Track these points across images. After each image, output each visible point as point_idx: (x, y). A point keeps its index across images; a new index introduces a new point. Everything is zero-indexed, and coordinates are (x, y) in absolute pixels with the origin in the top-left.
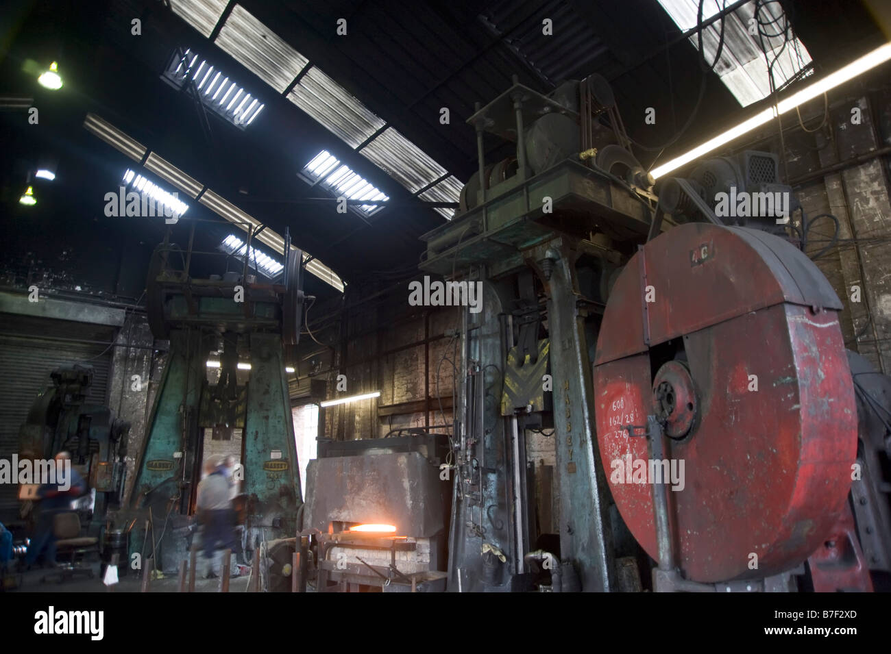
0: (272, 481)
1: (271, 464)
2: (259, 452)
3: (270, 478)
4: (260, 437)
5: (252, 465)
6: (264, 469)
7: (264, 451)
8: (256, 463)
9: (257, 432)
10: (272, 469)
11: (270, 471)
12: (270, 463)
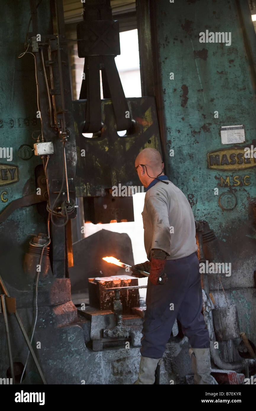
0: (230, 191)
1: (224, 156)
2: (194, 132)
3: (226, 186)
4: (193, 98)
5: (183, 160)
6: (208, 168)
7: (205, 128)
8: (191, 156)
9: (185, 89)
10: (226, 167)
11: (224, 170)
12: (221, 154)
